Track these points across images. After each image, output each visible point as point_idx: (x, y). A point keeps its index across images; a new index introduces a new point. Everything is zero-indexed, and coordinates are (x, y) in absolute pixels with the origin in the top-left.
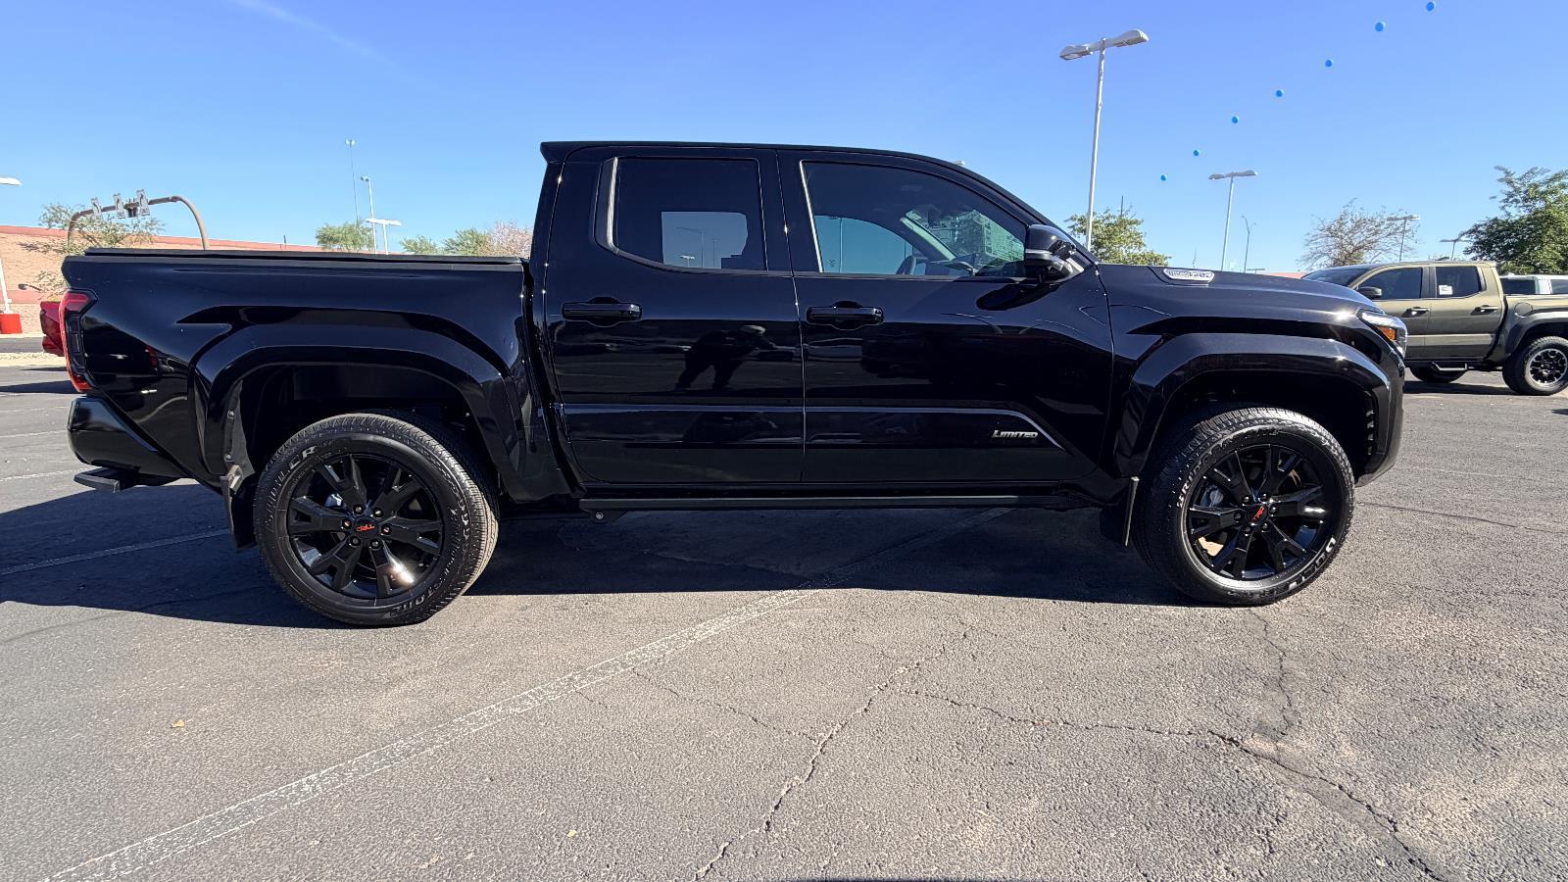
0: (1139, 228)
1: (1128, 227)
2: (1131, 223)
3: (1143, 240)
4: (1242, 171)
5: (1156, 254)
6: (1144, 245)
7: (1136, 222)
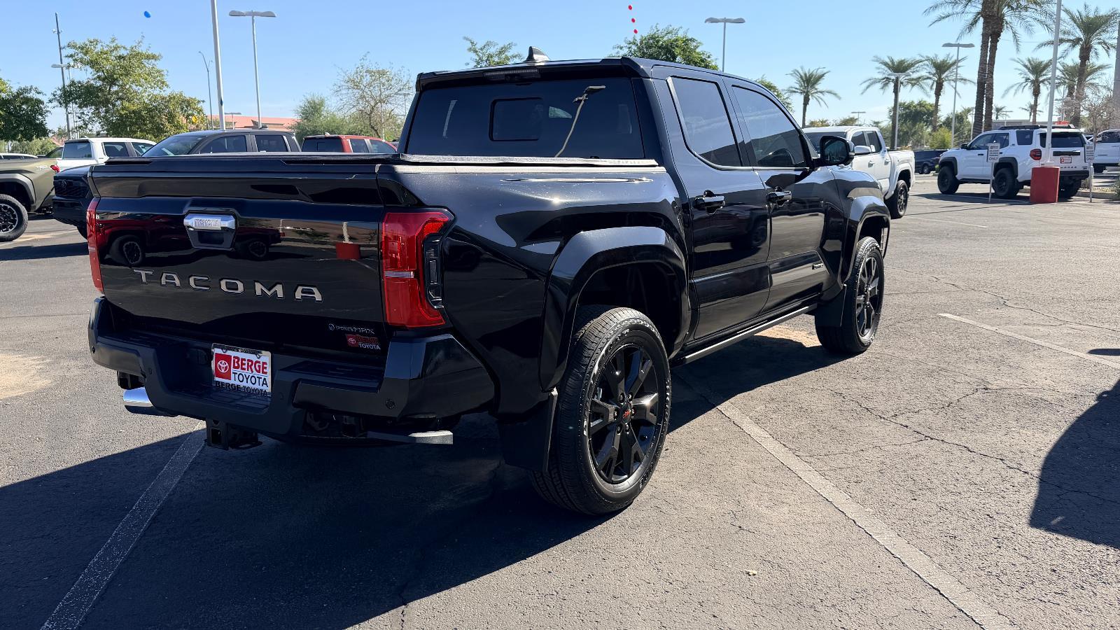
0: (159, 65)
1: (145, 62)
2: (148, 57)
3: (166, 79)
4: (262, 11)
5: (187, 95)
6: (167, 86)
7: (154, 57)
